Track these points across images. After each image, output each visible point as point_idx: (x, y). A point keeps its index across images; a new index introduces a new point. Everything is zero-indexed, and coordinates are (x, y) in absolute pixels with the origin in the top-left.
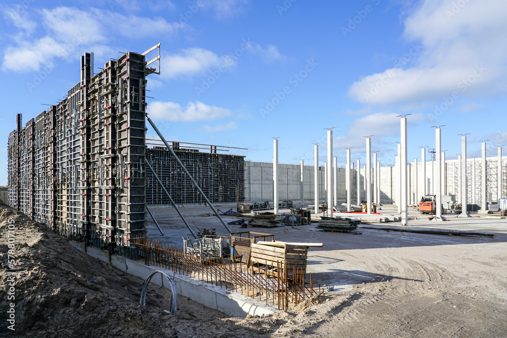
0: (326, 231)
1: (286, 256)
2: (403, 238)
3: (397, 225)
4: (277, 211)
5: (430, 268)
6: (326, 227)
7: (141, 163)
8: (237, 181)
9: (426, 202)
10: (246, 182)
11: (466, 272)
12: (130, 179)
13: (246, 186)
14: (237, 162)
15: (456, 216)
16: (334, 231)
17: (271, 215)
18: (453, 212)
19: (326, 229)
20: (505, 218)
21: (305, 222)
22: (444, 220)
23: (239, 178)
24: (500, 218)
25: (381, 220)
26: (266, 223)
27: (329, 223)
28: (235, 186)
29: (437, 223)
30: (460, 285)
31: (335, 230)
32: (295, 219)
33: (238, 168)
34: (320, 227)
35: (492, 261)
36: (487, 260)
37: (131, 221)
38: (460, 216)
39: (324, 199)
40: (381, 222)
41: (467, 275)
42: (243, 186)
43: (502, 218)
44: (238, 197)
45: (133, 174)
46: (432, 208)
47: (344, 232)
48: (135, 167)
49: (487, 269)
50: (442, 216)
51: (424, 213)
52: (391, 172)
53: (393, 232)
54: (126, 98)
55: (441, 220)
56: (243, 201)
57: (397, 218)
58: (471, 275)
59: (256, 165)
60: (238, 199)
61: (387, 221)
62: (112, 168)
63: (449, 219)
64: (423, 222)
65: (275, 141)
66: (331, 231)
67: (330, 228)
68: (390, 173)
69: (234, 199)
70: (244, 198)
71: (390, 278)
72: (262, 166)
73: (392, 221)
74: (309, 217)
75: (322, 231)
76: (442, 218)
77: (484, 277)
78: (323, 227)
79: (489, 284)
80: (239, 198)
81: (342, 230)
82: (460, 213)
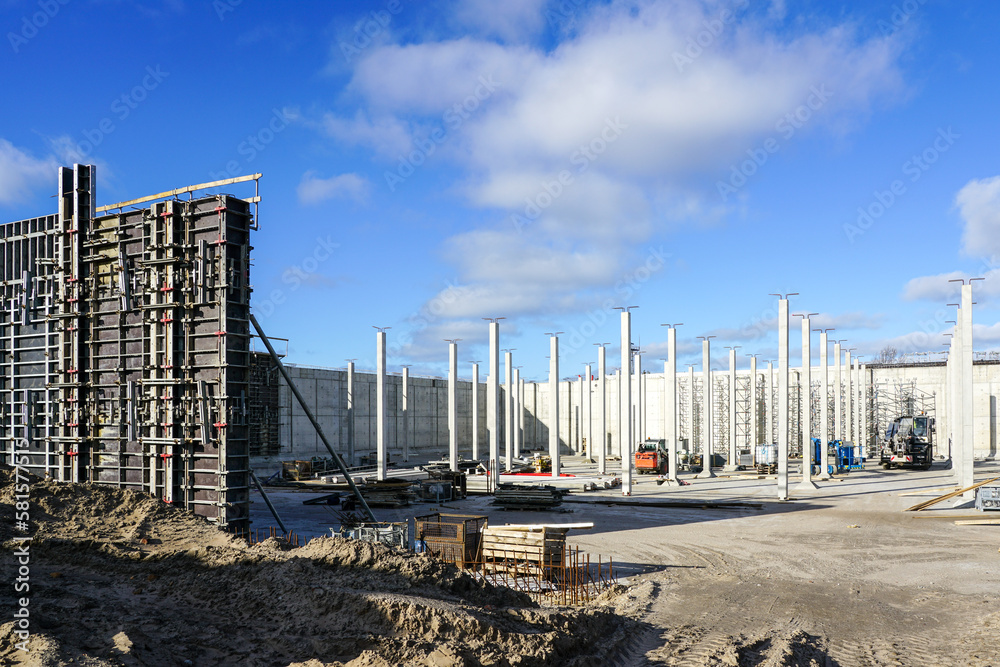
0: (509, 509)
1: (545, 544)
2: (638, 515)
3: (614, 495)
4: (384, 474)
5: (704, 552)
6: (510, 503)
7: (243, 397)
8: (264, 408)
9: (647, 453)
10: (283, 412)
11: (749, 554)
12: (227, 427)
13: (284, 419)
14: (264, 368)
15: (694, 475)
16: (525, 509)
17: (401, 484)
18: (686, 469)
19: (511, 506)
20: (764, 478)
21: (458, 494)
22: (681, 484)
23: (268, 404)
24: (756, 477)
25: (585, 486)
26: (390, 498)
27: (514, 495)
28: (259, 421)
29: (670, 488)
30: (749, 568)
31: (526, 506)
32: (441, 490)
33: (265, 381)
34: (496, 503)
35: (772, 539)
36: (766, 538)
37: (231, 504)
38: (699, 475)
39: (441, 446)
40: (586, 491)
41: (751, 557)
42: (276, 419)
43: (760, 478)
44: (265, 444)
45: (232, 417)
46: (655, 463)
47: (542, 510)
48: (235, 405)
49: (771, 548)
50: (678, 477)
51: (642, 473)
52: (570, 392)
53: (618, 507)
54: (216, 277)
55: (677, 484)
56: (276, 453)
57: (610, 482)
58: (756, 557)
59: (305, 373)
60: (265, 449)
61: (594, 488)
62: (174, 405)
63: (688, 482)
64: (648, 487)
65: (380, 335)
66: (519, 509)
67: (518, 503)
68: (568, 393)
69: (258, 449)
70: (280, 447)
71: (662, 568)
72: (317, 376)
73: (601, 489)
74: (464, 485)
75: (503, 510)
76: (678, 480)
77: (771, 557)
78: (505, 502)
79: (779, 564)
80: (268, 447)
81: (538, 507)
82: (699, 470)
